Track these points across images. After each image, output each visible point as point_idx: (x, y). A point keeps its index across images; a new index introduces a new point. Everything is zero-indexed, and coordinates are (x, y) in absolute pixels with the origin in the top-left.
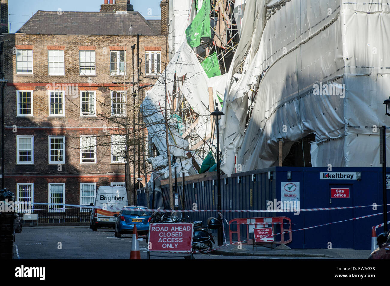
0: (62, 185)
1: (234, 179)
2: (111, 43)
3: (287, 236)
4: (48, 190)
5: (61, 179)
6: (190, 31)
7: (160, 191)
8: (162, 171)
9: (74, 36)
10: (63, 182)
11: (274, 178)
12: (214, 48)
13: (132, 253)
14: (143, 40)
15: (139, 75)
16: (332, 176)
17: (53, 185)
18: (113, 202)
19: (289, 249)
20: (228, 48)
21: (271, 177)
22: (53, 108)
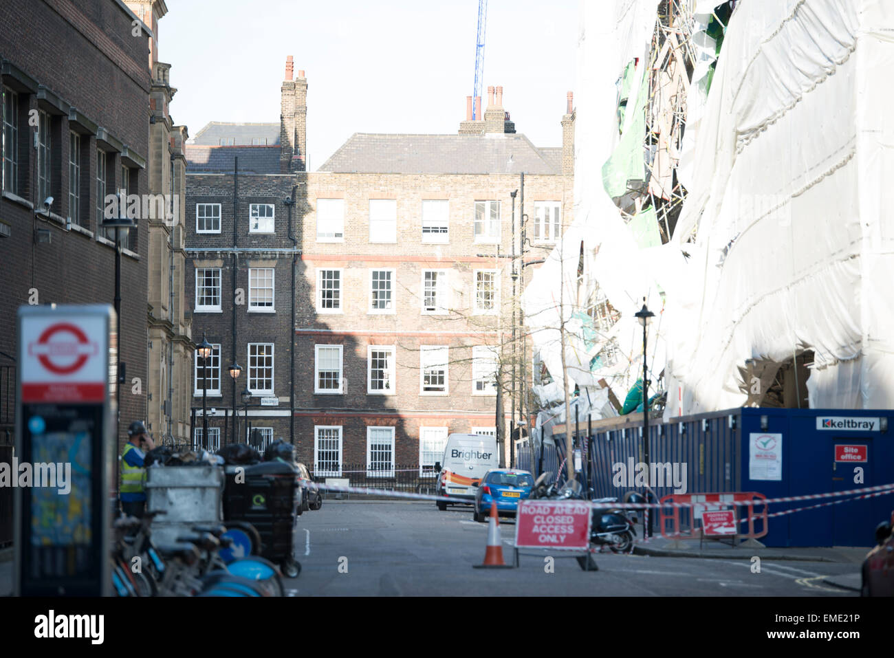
0: (390, 430)
1: (675, 427)
2: (475, 188)
3: (759, 523)
4: (366, 438)
5: (388, 420)
6: (609, 169)
7: (553, 443)
8: (556, 410)
9: (414, 176)
10: (392, 426)
11: (739, 426)
12: (650, 198)
13: (489, 549)
14: (530, 182)
15: (523, 243)
16: (838, 425)
17: (375, 430)
18: (474, 461)
19: (763, 548)
20: (674, 199)
21: (734, 425)
22: (376, 298)
